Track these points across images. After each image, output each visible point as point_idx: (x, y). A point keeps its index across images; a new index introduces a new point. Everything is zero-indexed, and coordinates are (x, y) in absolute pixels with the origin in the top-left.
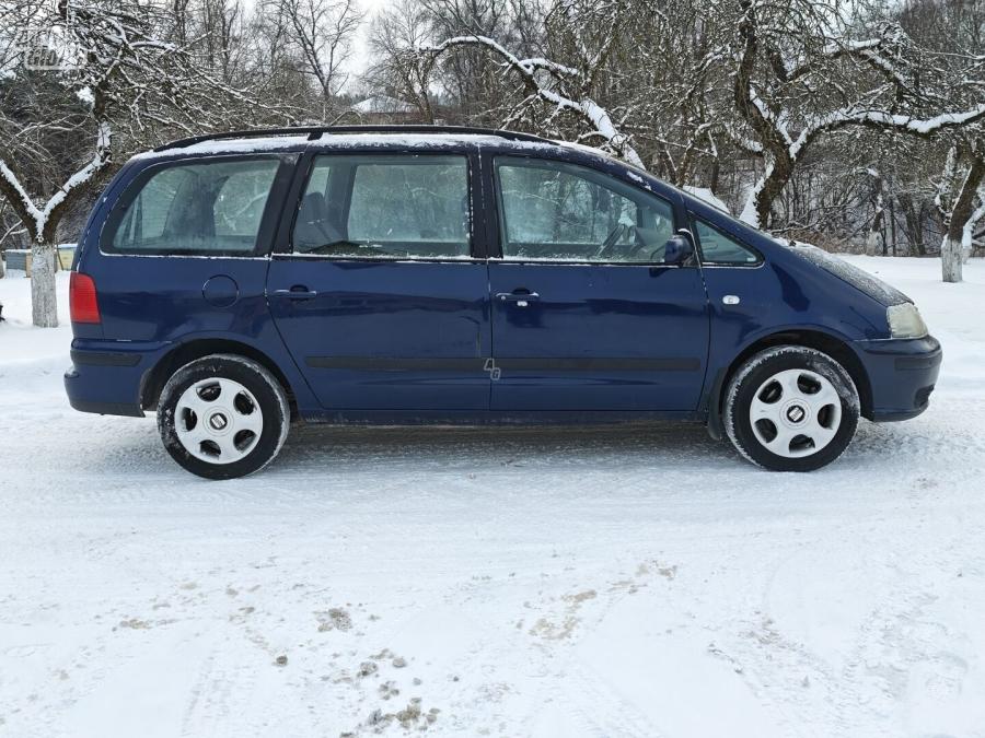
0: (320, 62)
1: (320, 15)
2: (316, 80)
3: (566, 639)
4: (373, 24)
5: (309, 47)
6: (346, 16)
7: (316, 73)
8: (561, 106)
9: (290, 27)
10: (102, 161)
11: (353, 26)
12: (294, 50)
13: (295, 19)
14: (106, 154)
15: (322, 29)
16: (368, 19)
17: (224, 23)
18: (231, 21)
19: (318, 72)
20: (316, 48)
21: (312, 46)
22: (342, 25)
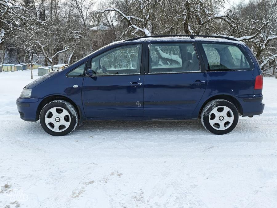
0: (83, 15)
1: (84, 1)
2: (82, 20)
3: (77, 198)
4: (99, 4)
5: (80, 10)
6: (91, 2)
7: (82, 18)
8: (137, 30)
9: (75, 4)
10: (1, 41)
11: (93, 5)
12: (76, 11)
13: (76, 2)
14: (3, 38)
15: (84, 5)
16: (97, 3)
17: (56, 2)
18: (58, 2)
19: (83, 18)
20: (82, 11)
21: (81, 10)
22: (90, 4)
